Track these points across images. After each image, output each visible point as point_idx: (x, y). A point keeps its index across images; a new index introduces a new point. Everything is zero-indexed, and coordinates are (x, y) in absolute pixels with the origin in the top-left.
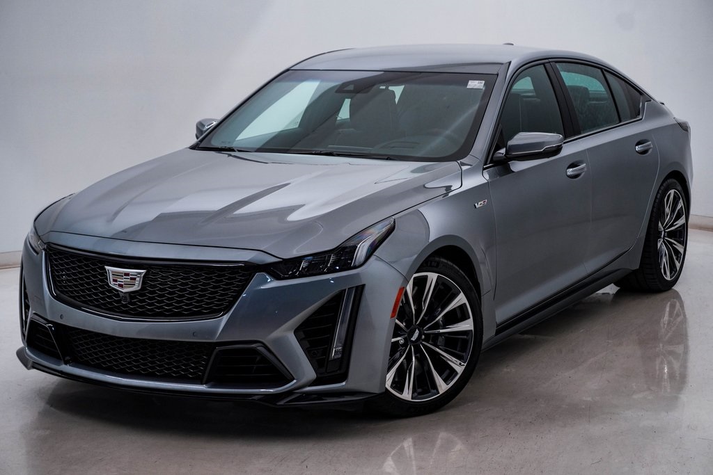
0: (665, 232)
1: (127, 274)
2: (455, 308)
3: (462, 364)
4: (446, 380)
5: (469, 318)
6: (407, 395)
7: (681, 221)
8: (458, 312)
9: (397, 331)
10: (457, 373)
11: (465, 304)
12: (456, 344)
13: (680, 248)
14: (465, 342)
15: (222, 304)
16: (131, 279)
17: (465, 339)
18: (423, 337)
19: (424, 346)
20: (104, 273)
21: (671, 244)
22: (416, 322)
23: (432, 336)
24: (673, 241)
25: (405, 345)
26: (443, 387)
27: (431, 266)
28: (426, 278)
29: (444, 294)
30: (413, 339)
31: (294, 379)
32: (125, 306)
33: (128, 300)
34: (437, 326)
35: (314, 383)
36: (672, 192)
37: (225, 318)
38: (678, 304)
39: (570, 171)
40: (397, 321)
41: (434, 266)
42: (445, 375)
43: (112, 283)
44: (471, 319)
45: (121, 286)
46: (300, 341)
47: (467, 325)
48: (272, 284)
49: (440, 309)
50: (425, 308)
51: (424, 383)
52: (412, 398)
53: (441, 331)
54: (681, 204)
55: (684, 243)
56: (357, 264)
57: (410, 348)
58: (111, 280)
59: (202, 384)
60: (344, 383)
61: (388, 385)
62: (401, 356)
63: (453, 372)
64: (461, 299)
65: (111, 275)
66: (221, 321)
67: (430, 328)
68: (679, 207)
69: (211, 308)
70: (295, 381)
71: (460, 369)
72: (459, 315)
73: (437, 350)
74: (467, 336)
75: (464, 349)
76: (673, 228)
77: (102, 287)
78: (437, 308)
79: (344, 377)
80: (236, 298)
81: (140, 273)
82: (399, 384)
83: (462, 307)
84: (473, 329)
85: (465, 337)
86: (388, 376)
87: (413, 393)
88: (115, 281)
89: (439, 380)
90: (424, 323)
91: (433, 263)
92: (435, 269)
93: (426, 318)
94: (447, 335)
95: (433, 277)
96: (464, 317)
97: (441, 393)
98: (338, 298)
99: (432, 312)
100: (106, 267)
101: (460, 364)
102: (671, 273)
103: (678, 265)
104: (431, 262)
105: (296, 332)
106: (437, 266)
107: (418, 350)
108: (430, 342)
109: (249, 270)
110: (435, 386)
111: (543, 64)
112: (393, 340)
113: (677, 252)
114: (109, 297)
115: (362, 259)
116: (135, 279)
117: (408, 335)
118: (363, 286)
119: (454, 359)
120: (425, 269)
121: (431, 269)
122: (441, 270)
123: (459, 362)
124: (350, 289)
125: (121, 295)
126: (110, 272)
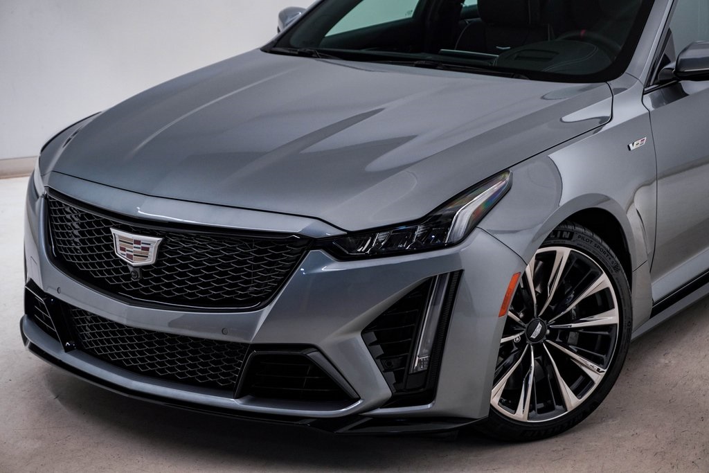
1: (138, 242)
2: (594, 294)
3: (601, 370)
4: (577, 392)
5: (614, 307)
6: (521, 414)
8: (598, 299)
9: (510, 328)
10: (593, 383)
11: (608, 289)
12: (594, 343)
14: (606, 340)
15: (263, 291)
16: (143, 249)
17: (606, 336)
18: (548, 332)
19: (549, 346)
20: (109, 238)
22: (538, 313)
23: (560, 332)
25: (522, 345)
27: (561, 238)
28: (553, 254)
29: (579, 274)
30: (533, 336)
31: (359, 399)
32: (135, 284)
33: (140, 276)
34: (568, 318)
37: (266, 311)
40: (510, 314)
41: (565, 239)
42: (575, 385)
43: (120, 252)
44: (616, 310)
45: (130, 257)
46: (370, 345)
47: (611, 317)
48: (335, 267)
49: (572, 296)
50: (551, 296)
51: (547, 396)
52: (529, 418)
53: (574, 325)
56: (453, 240)
57: (529, 348)
58: (118, 248)
60: (429, 406)
61: (495, 401)
62: (516, 360)
63: (588, 381)
64: (603, 281)
65: (117, 240)
66: (260, 315)
67: (557, 322)
69: (247, 295)
70: (359, 402)
71: (597, 378)
72: (599, 302)
73: (567, 351)
74: (609, 332)
75: (604, 350)
78: (569, 293)
79: (430, 397)
80: (281, 284)
81: (154, 242)
82: (510, 398)
83: (605, 292)
84: (618, 323)
85: (607, 333)
86: (494, 391)
87: (530, 410)
88: (123, 249)
89: (568, 392)
90: (548, 315)
91: (565, 233)
92: (567, 242)
93: (553, 307)
94: (581, 331)
95: (563, 253)
96: (606, 307)
97: (569, 410)
98: (425, 288)
99: (561, 300)
101: (598, 370)
104: (563, 231)
105: (364, 333)
106: (570, 238)
107: (539, 351)
108: (558, 340)
110: (561, 401)
112: (503, 340)
114: (116, 271)
115: (461, 233)
116: (147, 249)
117: (527, 331)
118: (461, 272)
119: (590, 363)
120: (552, 242)
121: (561, 241)
122: (575, 244)
123: (596, 367)
124: (442, 277)
125: (131, 269)
126: (117, 236)
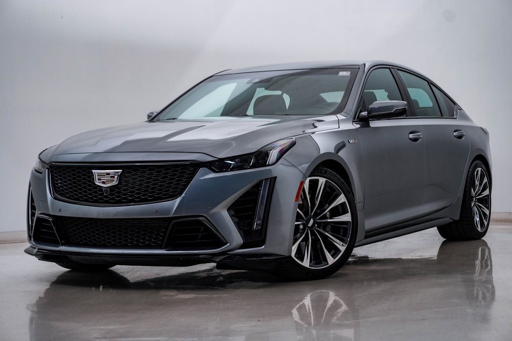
0: (476, 199)
1: (108, 174)
2: (337, 205)
3: (344, 245)
4: (333, 256)
5: (348, 212)
6: (306, 263)
7: (486, 192)
8: (340, 208)
9: (299, 217)
10: (341, 251)
11: (345, 202)
12: (339, 230)
13: (487, 212)
14: (346, 230)
15: (176, 191)
16: (111, 177)
17: (346, 228)
18: (316, 225)
19: (317, 231)
20: (91, 175)
21: (480, 207)
22: (311, 213)
23: (322, 224)
24: (481, 205)
25: (304, 229)
26: (331, 260)
27: (321, 172)
28: (318, 181)
29: (330, 195)
30: (310, 225)
31: (227, 243)
32: (106, 197)
33: (109, 193)
34: (325, 217)
35: (242, 247)
36: (480, 169)
37: (178, 200)
38: (487, 251)
39: (411, 136)
40: (298, 210)
41: (323, 173)
43: (98, 181)
44: (349, 214)
45: (104, 183)
46: (231, 216)
47: (347, 218)
48: (212, 175)
49: (327, 205)
50: (317, 203)
51: (318, 257)
52: (310, 266)
53: (329, 220)
54: (486, 180)
55: (489, 208)
56: (270, 163)
57: (308, 231)
58: (97, 179)
59: (161, 248)
60: (263, 247)
61: (293, 255)
62: (301, 236)
63: (338, 251)
64: (342, 199)
65: (96, 176)
66: (175, 202)
67: (320, 219)
68: (484, 182)
69: (168, 194)
70: (228, 244)
71: (342, 248)
72: (340, 210)
73: (327, 234)
74: (347, 225)
75: (345, 234)
76: (481, 196)
77: (90, 186)
78: (325, 205)
79: (262, 243)
80: (185, 187)
81: (117, 172)
82: (300, 254)
83: (343, 204)
84: (351, 221)
86: (293, 248)
87: (310, 263)
88: (99, 179)
89: (328, 256)
90: (316, 214)
91: (322, 171)
92: (324, 175)
93: (318, 211)
94: (332, 224)
95: (322, 181)
96: (345, 212)
97: (330, 264)
98: (258, 185)
99: (322, 207)
100: (93, 171)
101: (343, 245)
102: (481, 228)
103: (486, 223)
104: (321, 170)
105: (228, 210)
106: (325, 173)
107: (313, 234)
108: (322, 228)
109: (195, 166)
110: (325, 260)
111: (389, 68)
112: (296, 223)
113: (485, 214)
114: (95, 192)
115: (275, 160)
116: (114, 177)
117: (306, 222)
118: (276, 178)
119: (338, 241)
120: (317, 174)
121: (321, 174)
122: (328, 177)
123: (342, 243)
124: (266, 179)
125: (104, 189)
126: (96, 174)
